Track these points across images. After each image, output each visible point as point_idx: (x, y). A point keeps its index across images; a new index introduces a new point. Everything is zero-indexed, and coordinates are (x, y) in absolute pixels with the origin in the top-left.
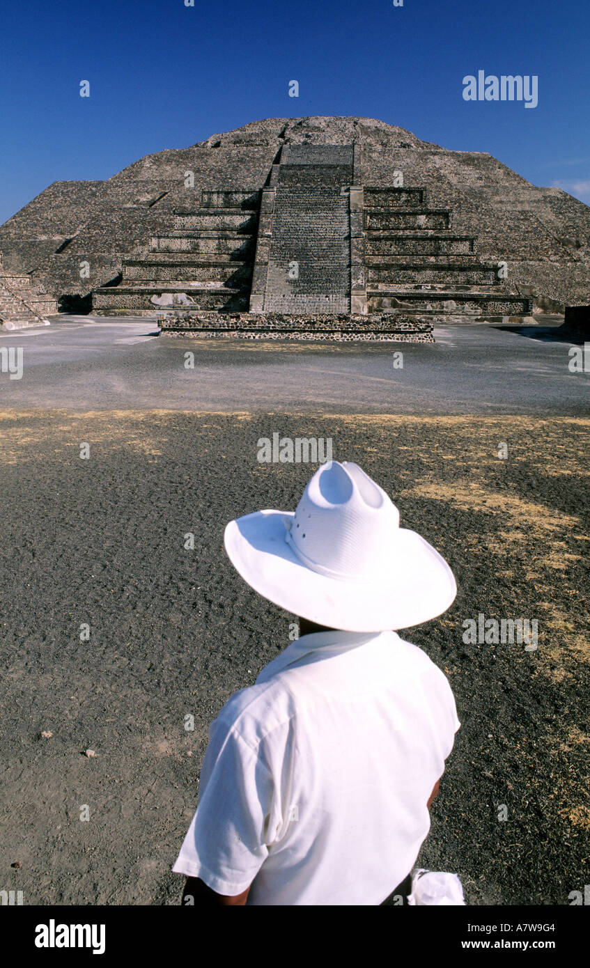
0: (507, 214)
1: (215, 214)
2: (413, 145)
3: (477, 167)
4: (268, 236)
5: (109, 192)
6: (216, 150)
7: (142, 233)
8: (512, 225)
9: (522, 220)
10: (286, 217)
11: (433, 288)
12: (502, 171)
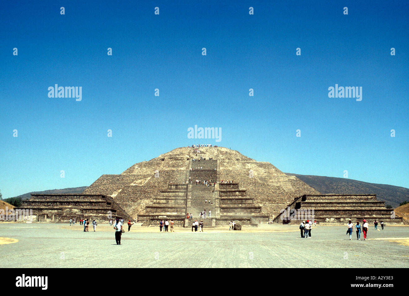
0: (272, 187)
1: (173, 192)
2: (240, 159)
3: (265, 168)
4: (190, 199)
5: (124, 179)
6: (163, 162)
7: (140, 195)
8: (274, 191)
9: (277, 189)
10: (195, 193)
11: (240, 214)
12: (274, 169)
